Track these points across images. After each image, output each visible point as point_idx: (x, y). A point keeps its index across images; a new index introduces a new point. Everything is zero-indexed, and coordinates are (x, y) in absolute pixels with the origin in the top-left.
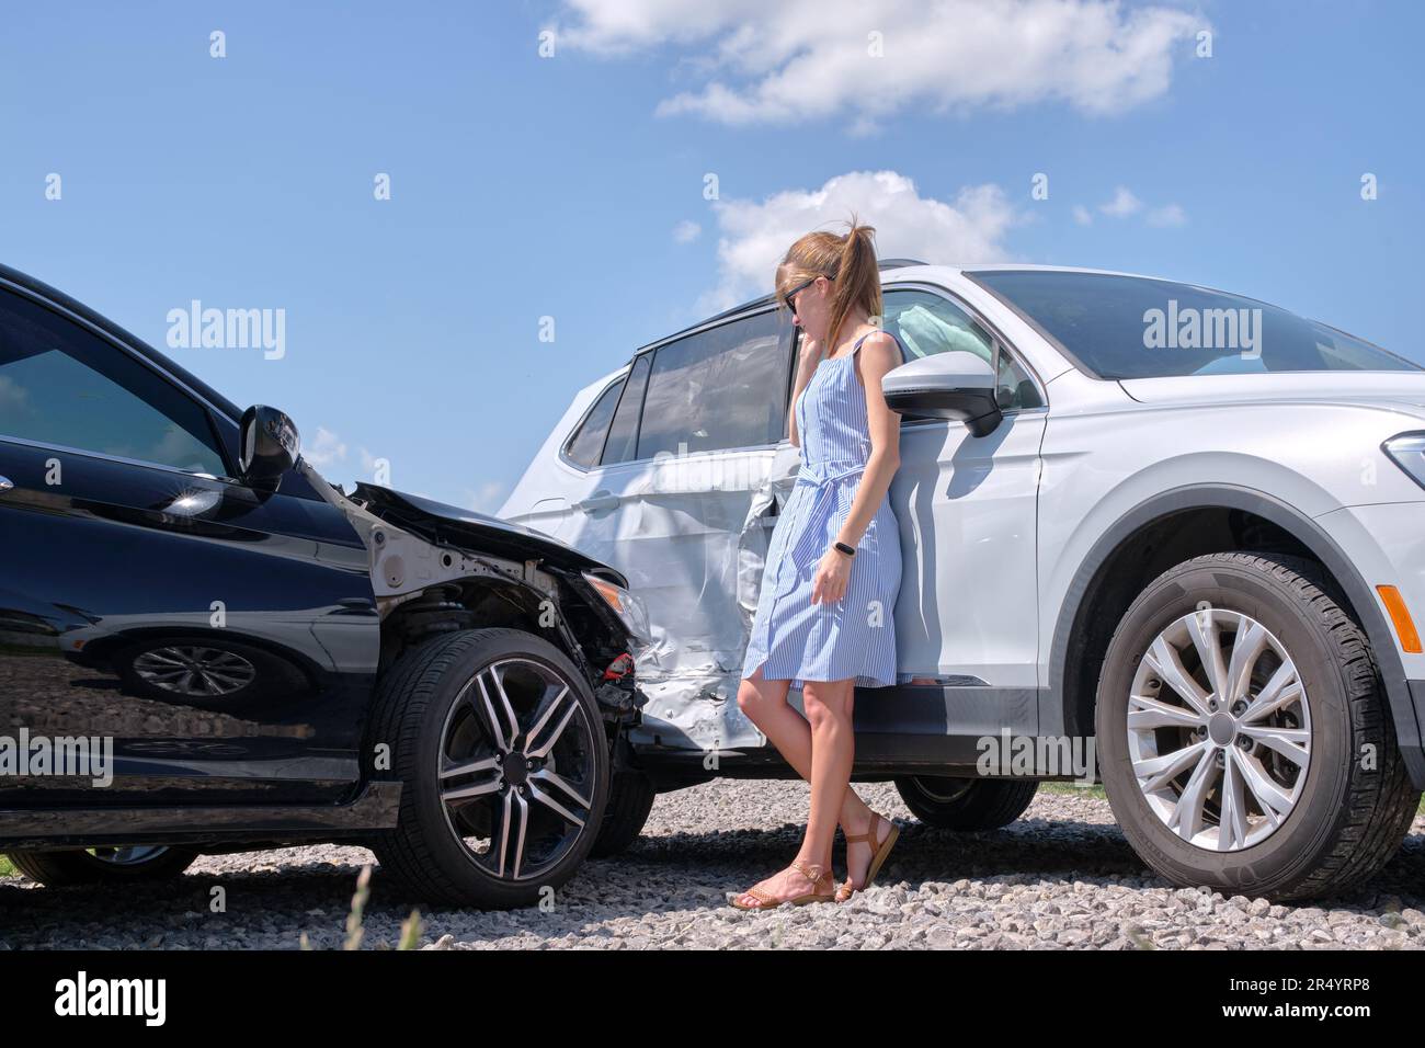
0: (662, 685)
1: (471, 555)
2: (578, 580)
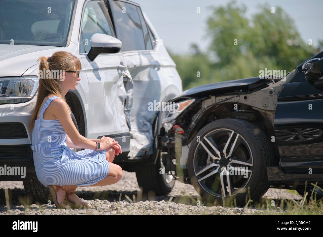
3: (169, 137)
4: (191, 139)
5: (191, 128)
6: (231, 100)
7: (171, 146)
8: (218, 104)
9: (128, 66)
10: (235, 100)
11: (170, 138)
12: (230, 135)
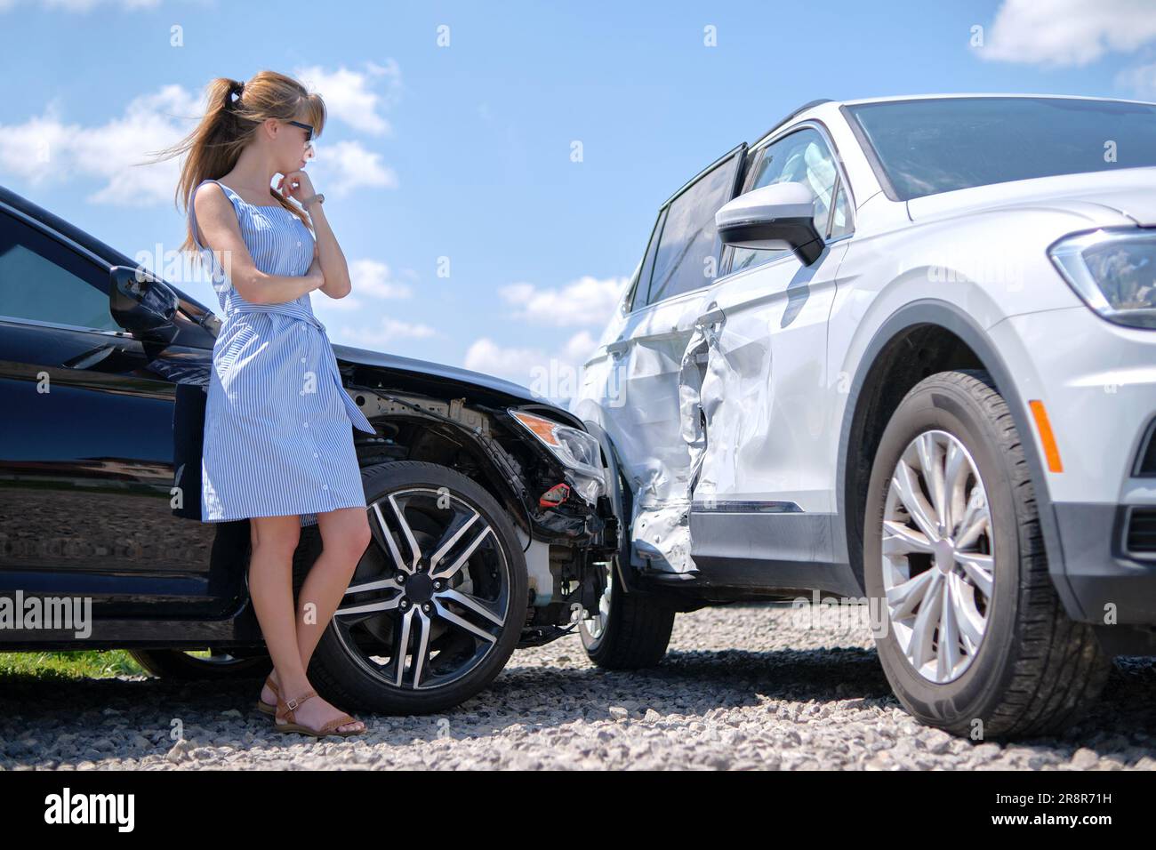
0: (656, 513)
1: (388, 396)
2: (505, 416)
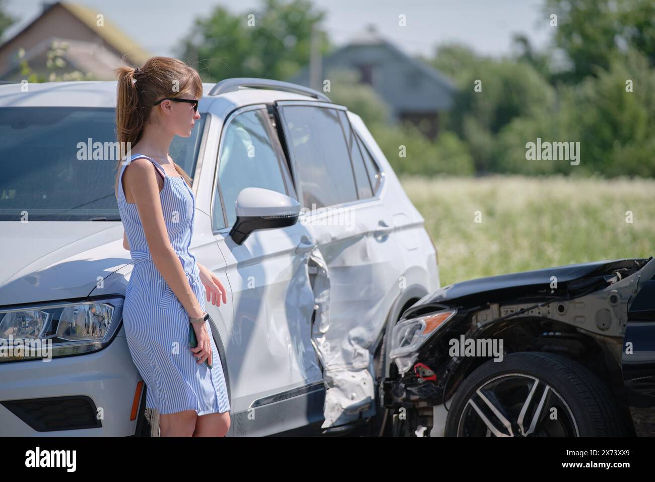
3: (406, 387)
4: (451, 391)
5: (452, 369)
6: (532, 312)
7: (412, 404)
8: (505, 320)
9: (318, 243)
10: (539, 313)
11: (408, 388)
12: (532, 388)
